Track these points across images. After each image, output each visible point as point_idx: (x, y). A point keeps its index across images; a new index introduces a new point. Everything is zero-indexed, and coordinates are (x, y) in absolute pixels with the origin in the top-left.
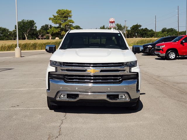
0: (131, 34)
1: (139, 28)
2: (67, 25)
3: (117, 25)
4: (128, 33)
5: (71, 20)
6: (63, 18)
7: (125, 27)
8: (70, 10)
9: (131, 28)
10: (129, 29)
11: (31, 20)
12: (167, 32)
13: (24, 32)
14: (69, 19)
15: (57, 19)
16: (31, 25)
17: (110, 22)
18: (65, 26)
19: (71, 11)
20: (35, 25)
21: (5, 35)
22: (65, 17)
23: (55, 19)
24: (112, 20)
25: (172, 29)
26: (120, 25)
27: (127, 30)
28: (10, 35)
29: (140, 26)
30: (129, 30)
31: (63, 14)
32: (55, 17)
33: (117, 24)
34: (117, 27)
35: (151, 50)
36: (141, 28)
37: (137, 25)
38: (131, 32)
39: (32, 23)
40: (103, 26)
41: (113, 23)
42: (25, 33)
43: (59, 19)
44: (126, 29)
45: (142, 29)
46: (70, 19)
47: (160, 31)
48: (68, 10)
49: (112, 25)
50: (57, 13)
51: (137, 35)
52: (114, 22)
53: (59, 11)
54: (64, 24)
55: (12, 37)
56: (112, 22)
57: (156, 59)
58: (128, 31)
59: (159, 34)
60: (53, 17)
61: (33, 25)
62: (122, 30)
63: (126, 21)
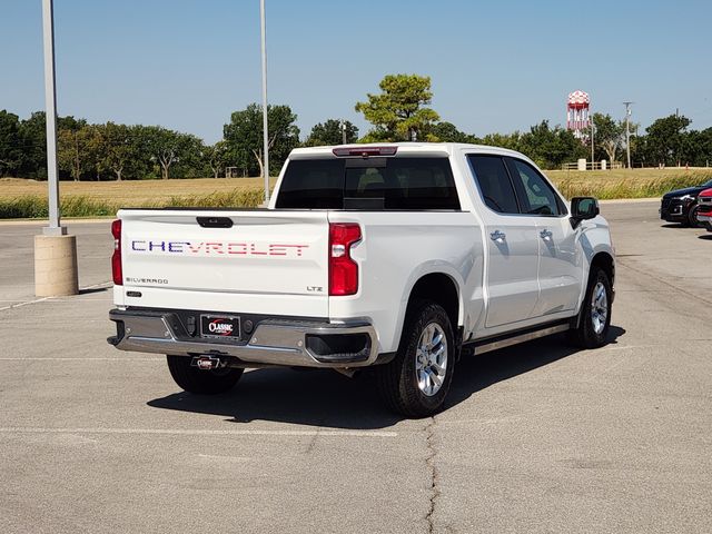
0: (648, 153)
1: (682, 131)
2: (415, 129)
3: (597, 118)
4: (639, 150)
5: (429, 111)
6: (403, 103)
7: (625, 124)
8: (425, 77)
9: (647, 130)
10: (642, 132)
11: (280, 105)
13: (255, 148)
14: (421, 107)
15: (380, 108)
16: (278, 124)
17: (571, 106)
18: (410, 130)
19: (426, 82)
20: (292, 124)
21: (189, 161)
22: (409, 101)
23: (375, 107)
24: (577, 98)
26: (608, 118)
27: (632, 137)
28: (206, 159)
29: (685, 122)
30: (642, 138)
31: (403, 90)
32: (374, 100)
33: (596, 114)
34: (593, 125)
35: (692, 210)
36: (689, 129)
37: (672, 119)
38: (649, 144)
39: (281, 117)
40: (544, 123)
41: (584, 111)
42: (258, 153)
43: (388, 108)
44: (629, 134)
45: (693, 133)
46: (426, 107)
48: (418, 75)
49: (577, 118)
50: (382, 86)
51: (674, 155)
52: (586, 105)
53: (390, 80)
54: (404, 125)
55: (214, 166)
56: (579, 107)
57: (701, 237)
58: (638, 141)
60: (367, 101)
61: (287, 123)
62: (614, 137)
63: (627, 104)
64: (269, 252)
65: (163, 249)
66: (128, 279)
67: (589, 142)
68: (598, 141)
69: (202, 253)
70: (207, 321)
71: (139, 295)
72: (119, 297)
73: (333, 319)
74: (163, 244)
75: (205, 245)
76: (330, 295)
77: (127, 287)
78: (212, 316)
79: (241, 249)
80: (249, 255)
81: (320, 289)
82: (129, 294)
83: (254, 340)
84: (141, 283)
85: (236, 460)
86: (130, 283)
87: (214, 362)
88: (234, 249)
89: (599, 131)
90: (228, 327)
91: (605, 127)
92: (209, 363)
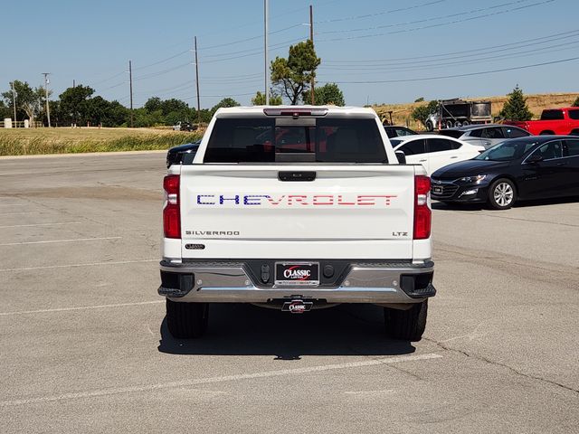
0: (60, 115)
1: (87, 98)
3: (17, 85)
4: (54, 112)
7: (40, 91)
9: (60, 96)
12: (160, 111)
25: (176, 101)
26: (26, 85)
29: (90, 91)
30: (56, 103)
33: (16, 82)
34: (14, 91)
37: (80, 88)
38: (62, 107)
47: (142, 108)
58: (53, 104)
59: (141, 116)
62: (32, 101)
63: (46, 75)
64: (357, 202)
65: (237, 202)
66: (188, 233)
67: (11, 105)
68: (19, 104)
69: (284, 204)
70: (281, 269)
71: (203, 247)
72: (175, 250)
73: (416, 260)
74: (237, 197)
75: (287, 198)
76: (414, 239)
77: (186, 239)
78: (288, 263)
79: (327, 200)
80: (336, 205)
81: (405, 234)
82: (188, 246)
83: (347, 283)
84: (206, 236)
85: (386, 392)
86: (191, 236)
87: (307, 307)
88: (319, 200)
89: (19, 96)
90: (306, 273)
91: (23, 93)
92: (303, 307)
